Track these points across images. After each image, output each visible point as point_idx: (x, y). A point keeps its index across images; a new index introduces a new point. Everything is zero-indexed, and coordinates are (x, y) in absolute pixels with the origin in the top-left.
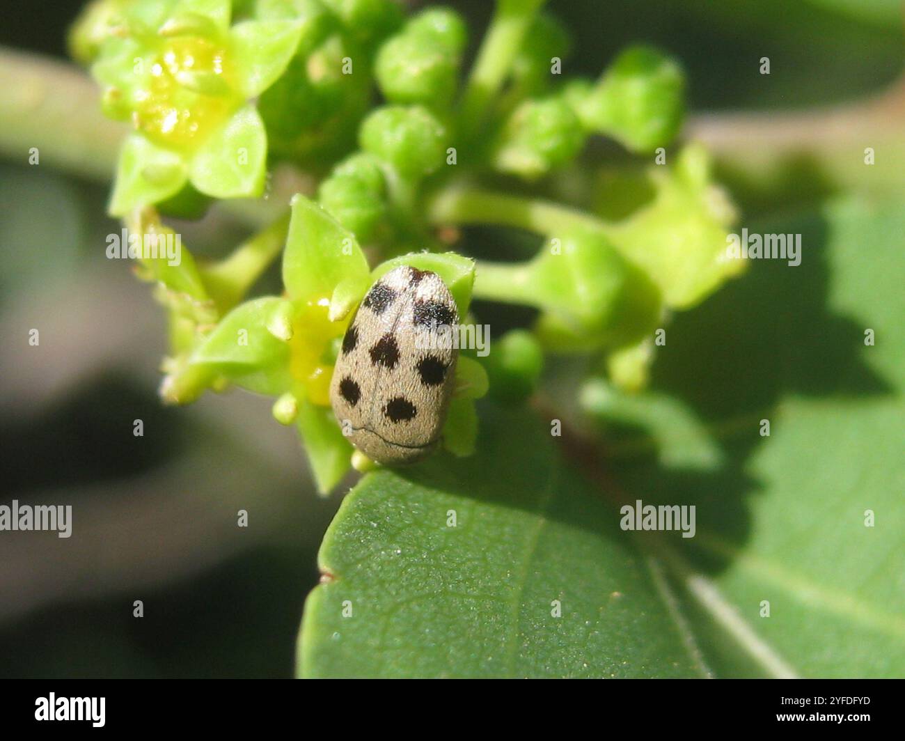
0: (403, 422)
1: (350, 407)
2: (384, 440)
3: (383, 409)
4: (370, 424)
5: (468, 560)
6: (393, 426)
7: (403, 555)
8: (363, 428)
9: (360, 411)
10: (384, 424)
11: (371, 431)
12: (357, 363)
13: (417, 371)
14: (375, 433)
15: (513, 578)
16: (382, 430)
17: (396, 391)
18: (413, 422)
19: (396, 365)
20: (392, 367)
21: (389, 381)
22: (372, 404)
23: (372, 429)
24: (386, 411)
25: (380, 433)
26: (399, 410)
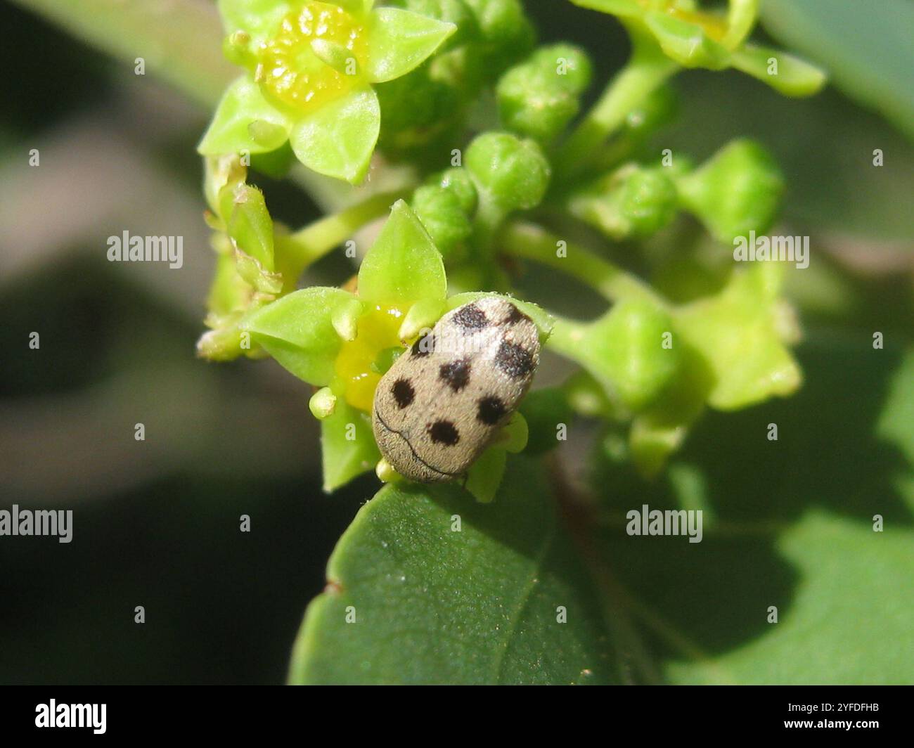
0: (441, 446)
1: (396, 408)
2: (414, 453)
3: (429, 425)
4: (408, 432)
5: (463, 603)
6: (430, 444)
7: (406, 583)
8: (398, 432)
9: (405, 416)
10: (422, 439)
11: (404, 438)
12: (422, 371)
13: (477, 405)
14: (409, 444)
15: (500, 633)
16: (417, 444)
17: (450, 415)
18: (450, 449)
19: (460, 391)
20: (456, 391)
21: (447, 402)
22: (419, 416)
23: (407, 438)
24: (431, 428)
25: (413, 445)
26: (443, 432)
